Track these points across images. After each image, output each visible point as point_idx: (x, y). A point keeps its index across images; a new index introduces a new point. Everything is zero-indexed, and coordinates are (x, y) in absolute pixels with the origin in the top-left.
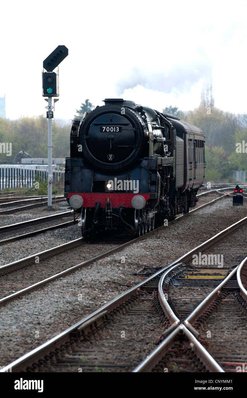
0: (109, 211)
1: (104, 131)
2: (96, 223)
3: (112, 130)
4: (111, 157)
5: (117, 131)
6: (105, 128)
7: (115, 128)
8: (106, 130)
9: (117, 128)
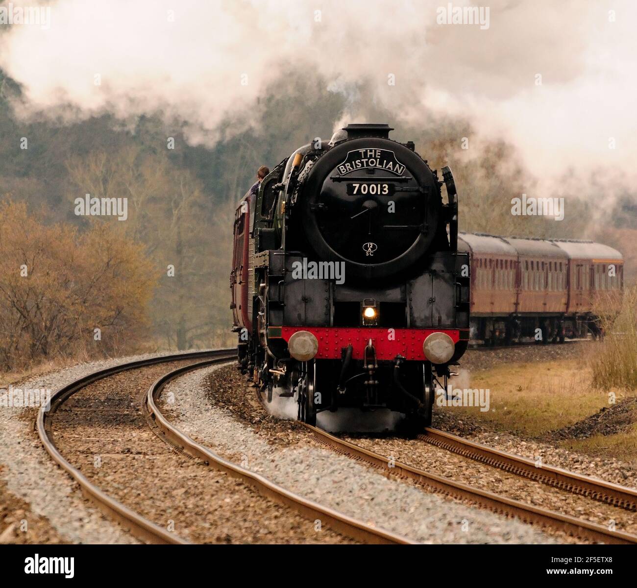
0: (370, 366)
1: (355, 193)
2: (344, 392)
3: (373, 191)
4: (370, 249)
5: (383, 193)
6: (357, 186)
7: (379, 185)
8: (359, 190)
9: (385, 187)
